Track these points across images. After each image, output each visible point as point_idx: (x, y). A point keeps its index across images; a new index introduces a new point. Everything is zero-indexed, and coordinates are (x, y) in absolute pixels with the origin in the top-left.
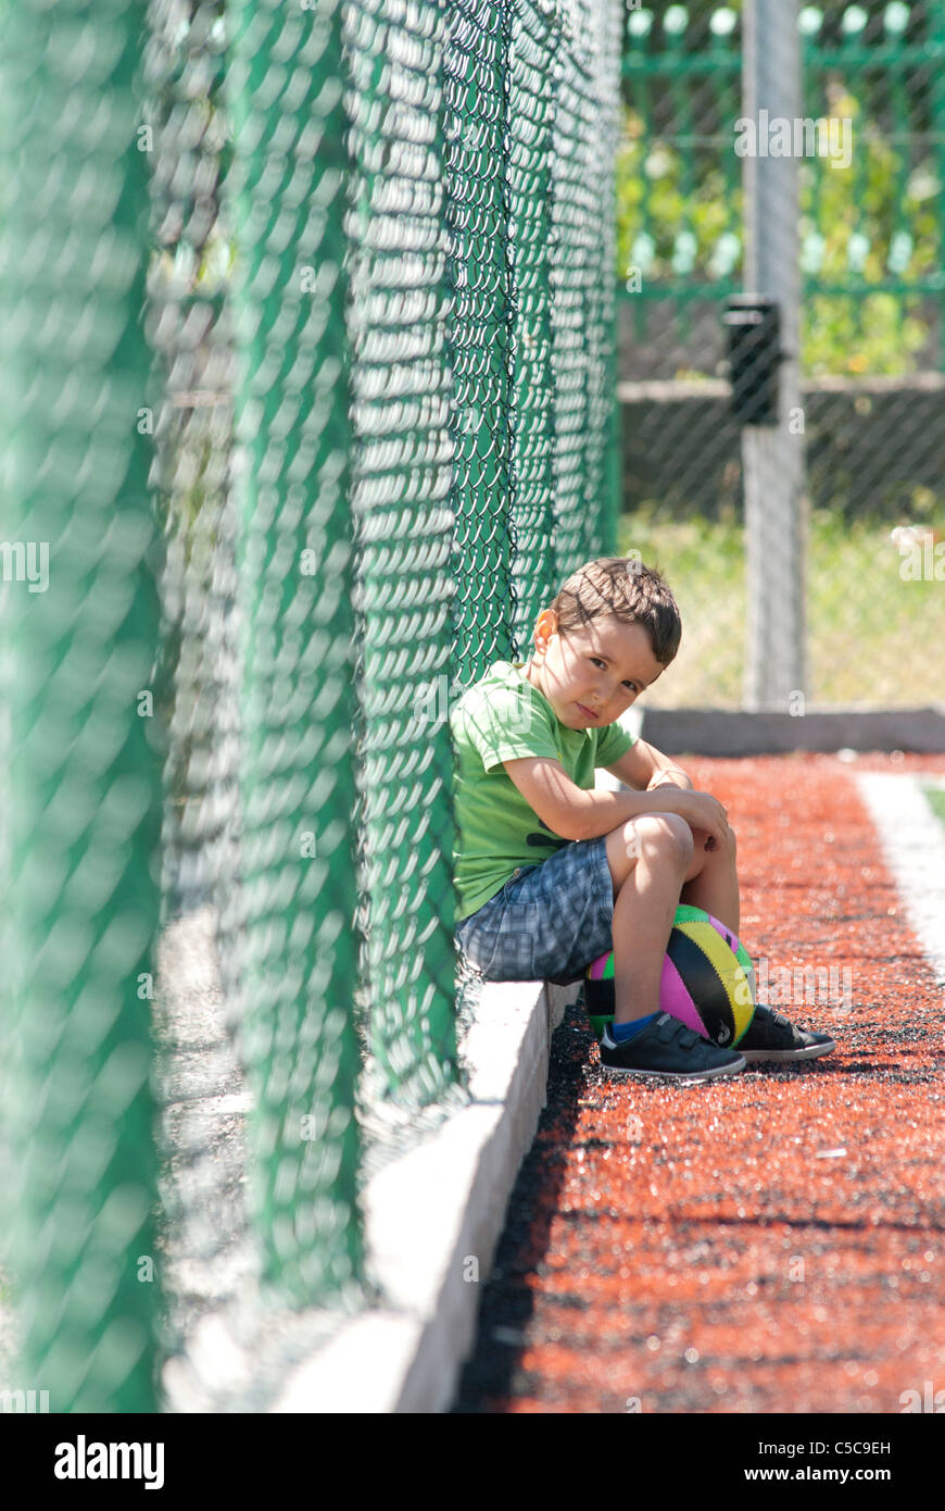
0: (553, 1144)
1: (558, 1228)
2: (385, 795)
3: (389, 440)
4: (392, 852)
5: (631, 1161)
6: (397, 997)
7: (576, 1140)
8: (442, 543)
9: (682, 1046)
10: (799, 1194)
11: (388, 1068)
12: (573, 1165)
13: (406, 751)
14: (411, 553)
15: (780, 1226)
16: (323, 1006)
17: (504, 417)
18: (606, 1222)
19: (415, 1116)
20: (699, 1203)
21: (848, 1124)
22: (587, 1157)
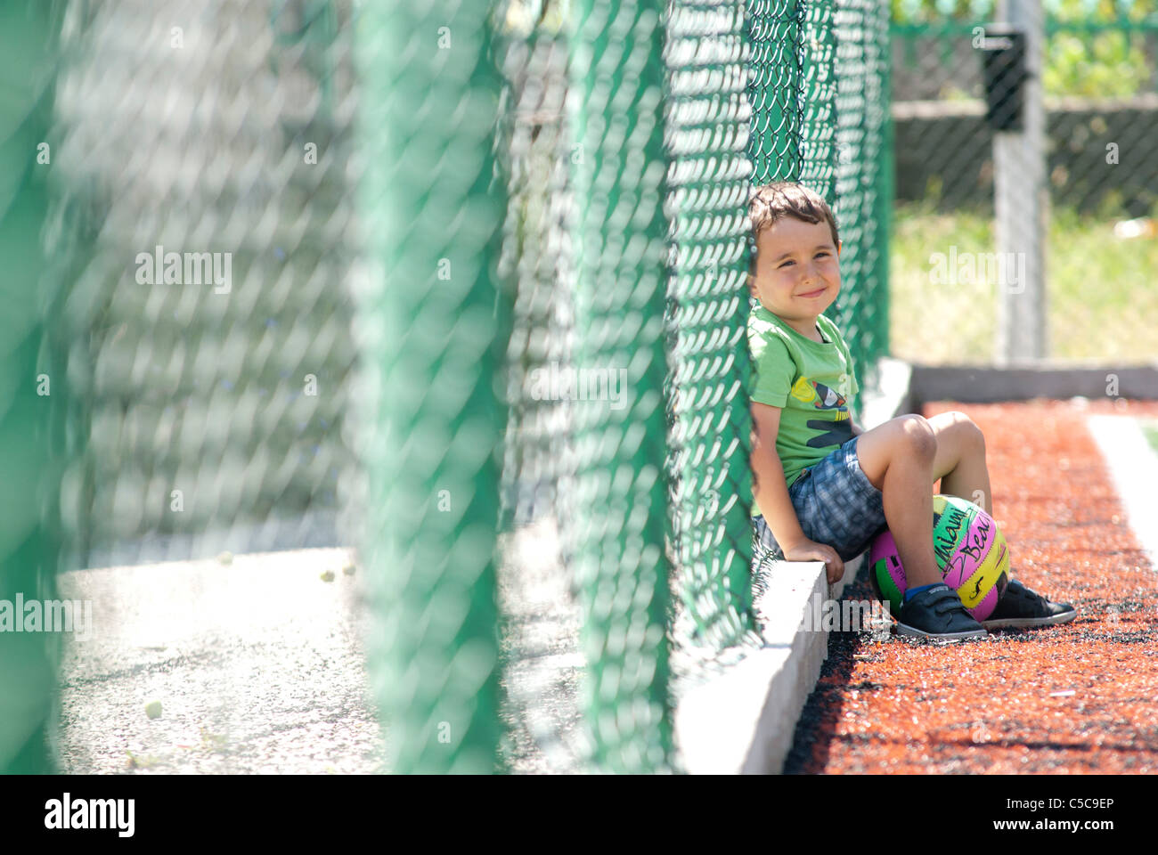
0: (832, 687)
1: (836, 747)
2: (694, 392)
3: (697, 100)
4: (700, 439)
5: (898, 698)
6: (703, 558)
7: (852, 682)
8: (741, 187)
10: (1035, 723)
11: (695, 615)
12: (849, 702)
13: (711, 356)
14: (716, 193)
15: (1020, 747)
16: (641, 543)
17: (794, 99)
18: (876, 742)
19: (718, 654)
20: (953, 729)
21: (1077, 672)
22: (860, 696)
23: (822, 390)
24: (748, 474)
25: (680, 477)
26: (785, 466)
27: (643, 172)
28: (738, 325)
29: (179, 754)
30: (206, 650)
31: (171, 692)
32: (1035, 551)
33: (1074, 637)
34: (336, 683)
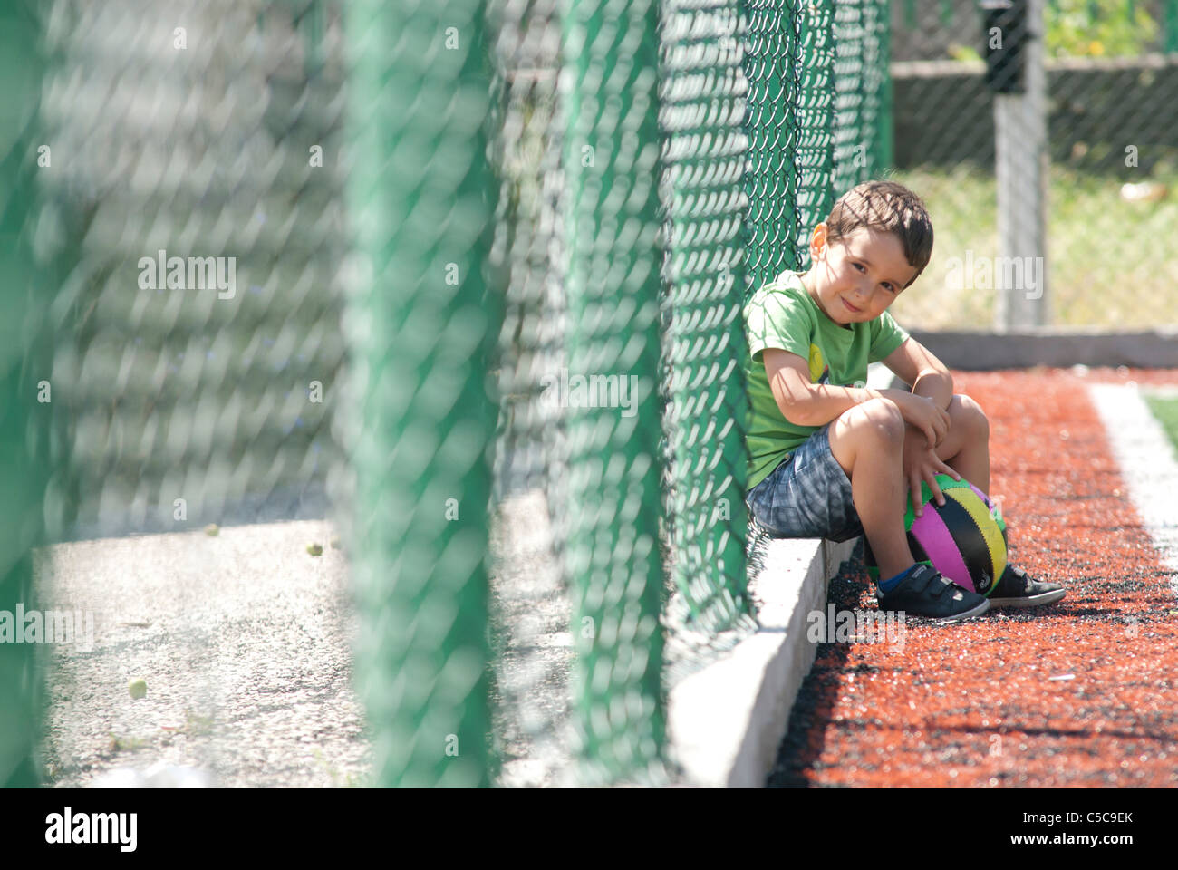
0: (828, 670)
1: (832, 733)
2: (688, 371)
3: (693, 74)
4: (694, 419)
5: (895, 682)
6: (697, 540)
7: (847, 666)
8: (737, 163)
9: (933, 595)
10: (1034, 709)
11: (690, 600)
12: (844, 685)
13: (707, 336)
14: (711, 169)
15: (1018, 734)
16: (633, 533)
17: (792, 68)
18: (872, 729)
19: (712, 638)
20: (950, 715)
21: (1077, 655)
22: (856, 679)
25: (674, 457)
27: (637, 155)
28: (733, 303)
29: (163, 736)
30: (191, 627)
31: (154, 671)
34: (323, 662)
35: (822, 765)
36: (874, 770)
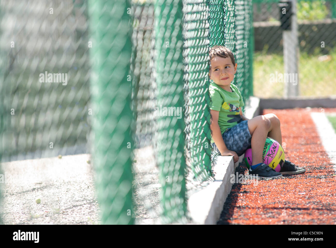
0: (235, 192)
1: (236, 210)
2: (193, 107)
3: (193, 22)
4: (195, 121)
5: (254, 195)
6: (196, 155)
7: (241, 191)
8: (206, 48)
9: (267, 171)
10: (293, 202)
11: (194, 172)
12: (240, 197)
13: (198, 97)
14: (199, 49)
15: (289, 209)
16: (176, 151)
17: (223, 22)
18: (247, 208)
19: (201, 183)
20: (270, 204)
21: (306, 187)
22: (243, 195)
23: (231, 106)
24: (210, 131)
26: (221, 128)
27: (176, 44)
28: (206, 88)
29: (46, 214)
30: (54, 184)
31: (43, 196)
32: (295, 152)
33: (306, 177)
34: (91, 193)
35: (233, 219)
36: (248, 220)
